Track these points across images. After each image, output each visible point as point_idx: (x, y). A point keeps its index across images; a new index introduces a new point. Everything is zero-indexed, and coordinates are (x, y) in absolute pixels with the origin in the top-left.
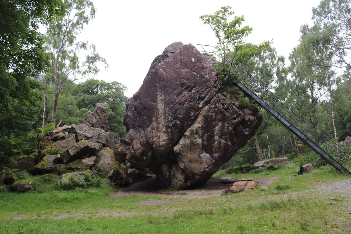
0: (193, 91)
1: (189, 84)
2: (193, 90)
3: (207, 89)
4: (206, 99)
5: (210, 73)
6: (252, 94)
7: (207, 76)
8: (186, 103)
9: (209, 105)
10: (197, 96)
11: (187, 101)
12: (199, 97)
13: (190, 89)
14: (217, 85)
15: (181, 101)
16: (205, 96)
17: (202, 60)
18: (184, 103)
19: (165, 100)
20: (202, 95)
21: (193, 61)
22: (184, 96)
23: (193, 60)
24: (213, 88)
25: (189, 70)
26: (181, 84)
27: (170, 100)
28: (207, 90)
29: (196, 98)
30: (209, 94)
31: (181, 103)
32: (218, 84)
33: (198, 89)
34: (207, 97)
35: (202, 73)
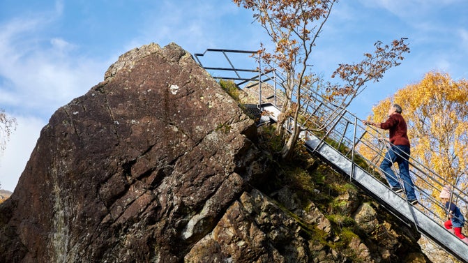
0: (164, 186)
1: (150, 165)
2: (164, 183)
3: (208, 177)
4: (205, 211)
5: (225, 128)
6: (383, 193)
7: (213, 137)
8: (136, 225)
9: (215, 230)
10: (176, 199)
11: (138, 220)
12: (182, 205)
13: (151, 179)
14: (248, 164)
15: (121, 221)
16: (203, 202)
17: (205, 88)
18: (128, 227)
19: (71, 219)
20: (192, 198)
21: (174, 93)
22: (130, 204)
23: (174, 89)
24: (231, 173)
25: (155, 122)
26: (124, 166)
27: (85, 217)
28: (211, 179)
29: (172, 207)
30: (218, 192)
31: (120, 226)
32: (252, 161)
33: (178, 178)
34: (209, 202)
35: (198, 127)
